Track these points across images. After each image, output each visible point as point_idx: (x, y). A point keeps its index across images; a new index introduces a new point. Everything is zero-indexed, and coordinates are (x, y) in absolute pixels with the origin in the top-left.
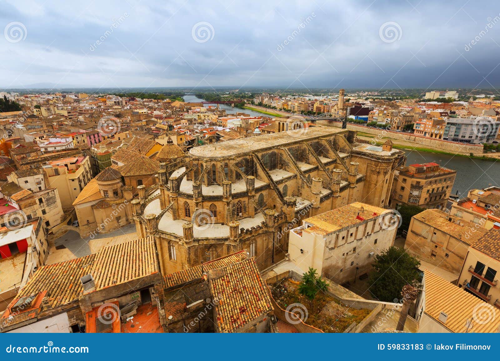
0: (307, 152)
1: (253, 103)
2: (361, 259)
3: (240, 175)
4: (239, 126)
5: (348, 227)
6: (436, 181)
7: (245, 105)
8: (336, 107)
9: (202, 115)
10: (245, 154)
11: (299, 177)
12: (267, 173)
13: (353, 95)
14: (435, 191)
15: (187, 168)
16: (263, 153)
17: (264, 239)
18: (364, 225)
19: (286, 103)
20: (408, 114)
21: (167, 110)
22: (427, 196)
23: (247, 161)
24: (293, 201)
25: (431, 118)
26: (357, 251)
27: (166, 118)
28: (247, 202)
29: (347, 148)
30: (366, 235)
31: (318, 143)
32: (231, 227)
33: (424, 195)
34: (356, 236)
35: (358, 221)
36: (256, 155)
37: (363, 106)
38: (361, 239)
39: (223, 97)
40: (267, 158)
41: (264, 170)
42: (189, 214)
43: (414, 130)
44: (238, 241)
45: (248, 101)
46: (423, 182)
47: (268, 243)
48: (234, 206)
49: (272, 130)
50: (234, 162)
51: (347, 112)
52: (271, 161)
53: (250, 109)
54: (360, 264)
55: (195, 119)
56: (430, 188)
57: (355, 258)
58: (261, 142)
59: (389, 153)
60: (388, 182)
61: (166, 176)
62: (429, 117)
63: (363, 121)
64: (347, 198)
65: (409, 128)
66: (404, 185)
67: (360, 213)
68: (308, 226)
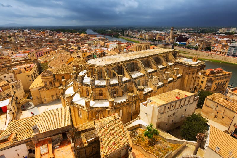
0: (151, 62)
1: (123, 35)
2: (177, 119)
3: (115, 75)
4: (116, 48)
5: (171, 102)
6: (220, 78)
7: (119, 36)
8: (168, 37)
9: (96, 41)
10: (118, 63)
11: (146, 75)
12: (129, 73)
13: (178, 30)
14: (220, 84)
15: (87, 70)
16: (127, 63)
17: (127, 108)
18: (180, 101)
19: (141, 35)
20: (208, 41)
21: (77, 39)
22: (215, 86)
23: (119, 67)
24: (142, 88)
25: (221, 43)
26: (175, 114)
27: (76, 43)
28: (118, 89)
29: (173, 60)
30: (180, 106)
31: (157, 57)
32: (110, 102)
33: (214, 86)
34: (175, 107)
35: (177, 99)
36: (123, 64)
37: (184, 37)
38: (178, 109)
39: (108, 32)
40: (130, 65)
41: (128, 72)
42: (88, 94)
43: (211, 50)
44: (113, 109)
45: (121, 33)
46: (213, 78)
47: (129, 110)
48: (112, 90)
49: (133, 50)
50: (112, 67)
51: (174, 40)
52: (132, 67)
53: (122, 38)
54: (177, 121)
55: (92, 44)
56: (217, 82)
57: (174, 118)
58: (126, 57)
59: (196, 63)
60: (194, 79)
61: (76, 74)
62: (220, 43)
63: (183, 45)
64: (172, 87)
65: (208, 48)
66: (203, 80)
67: (178, 95)
68: (150, 102)
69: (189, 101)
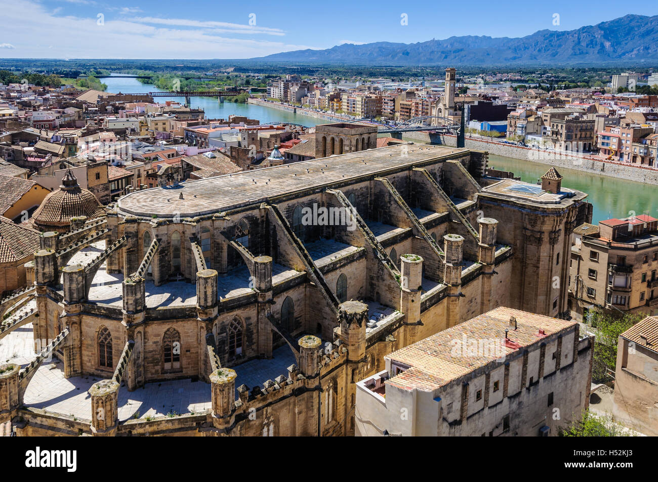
4: (236, 145)
5: (487, 366)
11: (370, 255)
15: (110, 243)
18: (522, 359)
23: (253, 220)
24: (360, 312)
28: (254, 320)
30: (527, 385)
33: (638, 286)
34: (505, 388)
35: (508, 351)
36: (274, 207)
37: (494, 102)
38: (518, 394)
46: (631, 256)
47: (306, 420)
48: (223, 331)
49: (308, 154)
58: (284, 180)
61: (55, 264)
67: (511, 332)
68: (398, 371)
69: (557, 356)
